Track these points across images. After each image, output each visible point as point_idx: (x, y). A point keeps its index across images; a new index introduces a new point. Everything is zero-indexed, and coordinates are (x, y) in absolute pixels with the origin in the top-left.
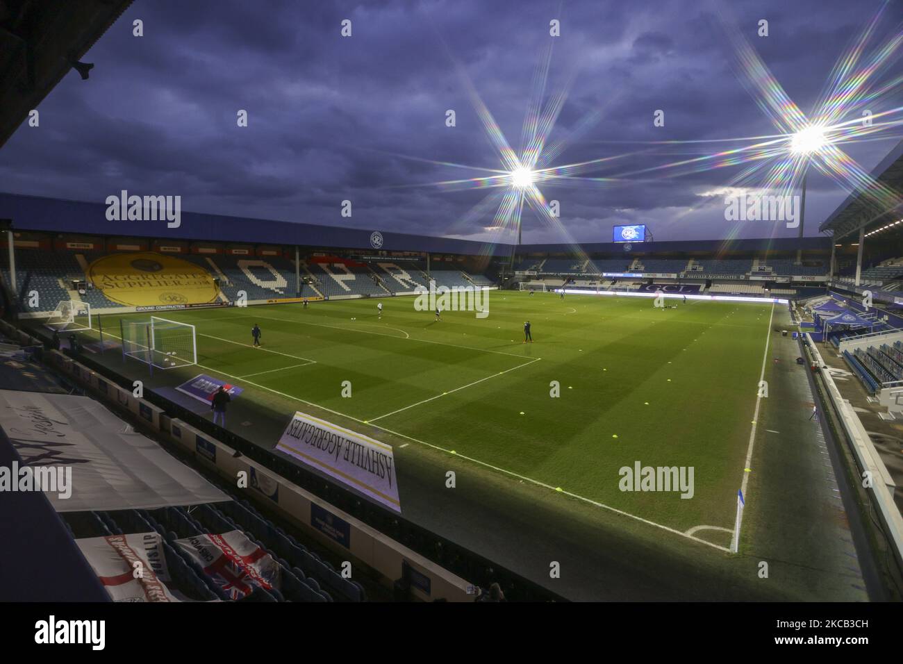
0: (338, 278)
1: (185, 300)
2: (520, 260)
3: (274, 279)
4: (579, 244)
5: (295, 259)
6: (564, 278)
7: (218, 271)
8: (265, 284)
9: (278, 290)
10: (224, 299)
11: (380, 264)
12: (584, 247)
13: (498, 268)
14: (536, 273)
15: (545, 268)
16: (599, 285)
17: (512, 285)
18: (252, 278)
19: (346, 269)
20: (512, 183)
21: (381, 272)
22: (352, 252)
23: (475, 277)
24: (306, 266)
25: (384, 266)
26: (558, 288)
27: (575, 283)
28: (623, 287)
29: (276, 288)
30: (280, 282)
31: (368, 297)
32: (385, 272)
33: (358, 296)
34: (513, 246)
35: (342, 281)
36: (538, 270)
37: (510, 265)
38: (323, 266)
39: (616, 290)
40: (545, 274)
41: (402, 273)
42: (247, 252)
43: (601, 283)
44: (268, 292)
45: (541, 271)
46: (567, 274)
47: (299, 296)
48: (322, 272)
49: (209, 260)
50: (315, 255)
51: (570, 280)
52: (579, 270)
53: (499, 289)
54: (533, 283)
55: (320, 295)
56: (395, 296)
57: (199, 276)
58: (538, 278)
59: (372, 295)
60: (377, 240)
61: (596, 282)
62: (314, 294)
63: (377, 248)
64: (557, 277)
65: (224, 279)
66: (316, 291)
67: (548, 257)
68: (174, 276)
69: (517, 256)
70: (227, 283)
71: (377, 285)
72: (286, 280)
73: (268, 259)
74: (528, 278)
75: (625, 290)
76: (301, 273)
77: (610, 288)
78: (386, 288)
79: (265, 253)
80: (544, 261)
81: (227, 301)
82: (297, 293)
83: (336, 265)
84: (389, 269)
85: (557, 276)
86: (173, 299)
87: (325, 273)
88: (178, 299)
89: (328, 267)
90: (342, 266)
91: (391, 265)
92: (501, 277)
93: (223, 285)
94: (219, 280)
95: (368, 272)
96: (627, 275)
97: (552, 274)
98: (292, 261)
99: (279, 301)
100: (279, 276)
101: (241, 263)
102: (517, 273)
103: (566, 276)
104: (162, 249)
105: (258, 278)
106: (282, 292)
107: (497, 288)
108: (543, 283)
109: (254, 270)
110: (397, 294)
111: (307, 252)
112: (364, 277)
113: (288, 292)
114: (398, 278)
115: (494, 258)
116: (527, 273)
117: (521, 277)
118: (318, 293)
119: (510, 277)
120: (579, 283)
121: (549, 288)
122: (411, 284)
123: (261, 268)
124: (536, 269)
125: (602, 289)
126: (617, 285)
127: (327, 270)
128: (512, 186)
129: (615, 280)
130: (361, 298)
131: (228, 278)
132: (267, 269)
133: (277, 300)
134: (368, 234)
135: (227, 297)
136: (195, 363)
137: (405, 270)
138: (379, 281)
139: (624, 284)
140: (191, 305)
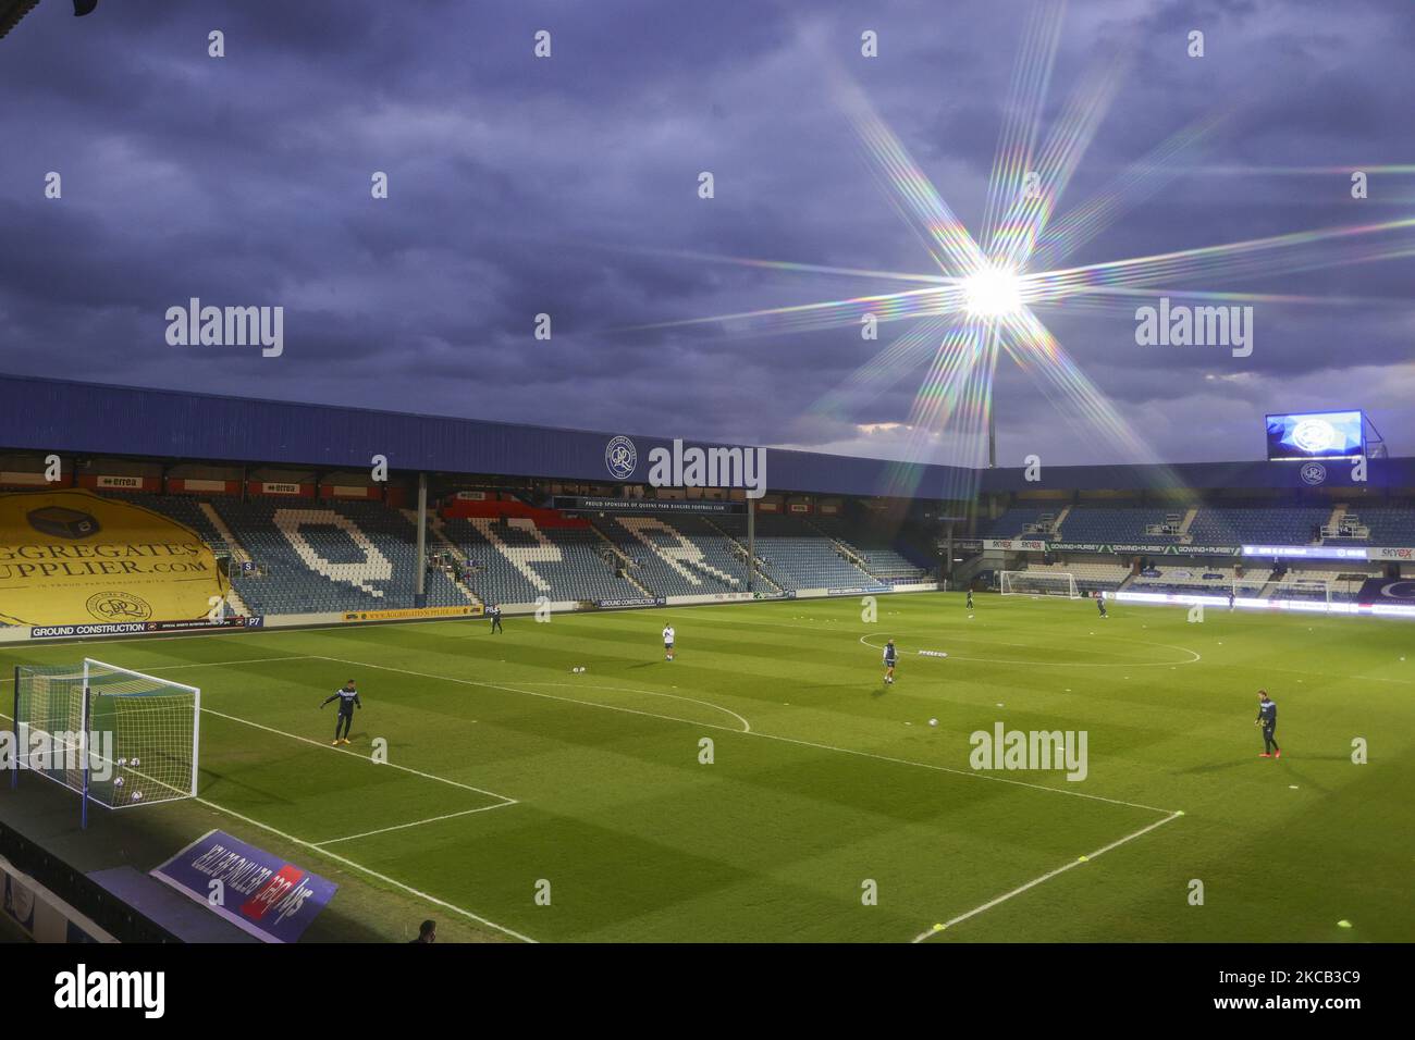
0: (518, 557)
1: (146, 610)
2: (995, 511)
3: (359, 557)
4: (1170, 465)
5: (414, 506)
6: (1125, 559)
7: (226, 536)
8: (339, 572)
9: (370, 588)
10: (240, 610)
11: (621, 520)
12: (1188, 472)
13: (936, 530)
14: (1043, 546)
15: (1068, 532)
16: (1229, 577)
17: (977, 577)
18: (307, 554)
19: (538, 535)
20: (964, 308)
21: (626, 540)
22: (557, 488)
23: (872, 555)
24: (438, 523)
25: (632, 525)
26: (1115, 587)
27: (1159, 574)
28: (1309, 586)
29: (366, 583)
30: (374, 566)
31: (593, 608)
32: (638, 543)
33: (569, 605)
34: (974, 471)
35: (529, 564)
36: (1048, 538)
37: (968, 521)
38: (481, 524)
39: (1289, 594)
40: (1070, 547)
41: (679, 545)
42: (297, 489)
43: (1240, 573)
44: (347, 591)
45: (1058, 539)
46: (1134, 548)
47: (420, 602)
48: (478, 540)
49: (206, 508)
50: (459, 496)
51: (1144, 564)
52: (1169, 538)
53: (940, 589)
54: (1034, 572)
55: (474, 601)
56: (664, 606)
57: (182, 550)
58: (1048, 559)
59: (605, 603)
60: (621, 457)
61: (1221, 571)
62: (459, 599)
63: (620, 477)
64: (1106, 558)
65: (241, 556)
66: (464, 590)
67: (1076, 501)
68: (123, 550)
69: (984, 498)
70: (249, 567)
71: (619, 575)
72: (391, 561)
73: (348, 508)
74: (1021, 560)
75: (1319, 596)
76: (427, 542)
77: (1269, 591)
78: (641, 584)
79: (339, 491)
80: (1065, 513)
81: (246, 615)
82: (417, 596)
83: (513, 523)
84: (646, 532)
85: (1106, 554)
86: (120, 607)
87: (487, 543)
88: (131, 608)
89: (492, 526)
90: (527, 524)
91: (652, 523)
92: (945, 555)
93: (237, 574)
94: (227, 559)
95: (592, 542)
96: (1317, 551)
97: (1092, 547)
98: (406, 513)
99: (373, 615)
100: (371, 550)
101: (282, 517)
102: (988, 544)
103: (1134, 554)
104: (101, 482)
105: (321, 556)
106: (381, 594)
107: (933, 586)
108: (1069, 573)
109: (310, 532)
110: (670, 600)
111: (444, 486)
112: (584, 555)
113: (394, 591)
114: (670, 556)
115: (920, 504)
116: (1017, 545)
117: (1001, 555)
118: (469, 595)
119: (967, 556)
120: (1170, 574)
121: (1085, 588)
122: (704, 573)
123: (331, 528)
124: (1042, 535)
125: (1247, 592)
126: (1289, 580)
127: (490, 535)
128: (964, 314)
129: (1279, 567)
130: (579, 611)
131: (251, 556)
132: (343, 531)
133: (368, 613)
134: (601, 440)
135: (246, 602)
136: (194, 793)
137: (687, 534)
138: (621, 564)
139: (1311, 578)
140: (159, 626)
